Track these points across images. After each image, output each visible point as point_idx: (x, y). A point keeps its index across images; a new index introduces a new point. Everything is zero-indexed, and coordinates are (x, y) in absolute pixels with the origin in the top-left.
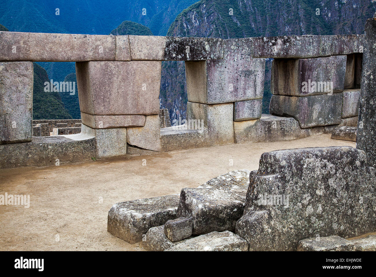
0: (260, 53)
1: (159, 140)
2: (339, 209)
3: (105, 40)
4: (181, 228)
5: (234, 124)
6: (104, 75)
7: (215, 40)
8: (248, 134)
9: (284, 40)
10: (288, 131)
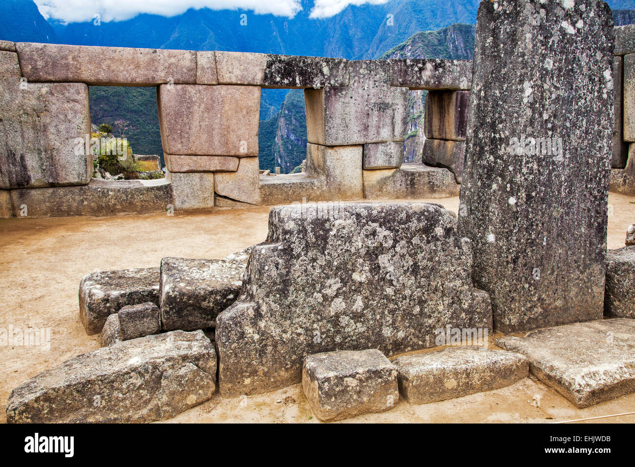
0: (400, 80)
1: (258, 191)
2: (396, 304)
3: (181, 57)
4: (136, 320)
5: (363, 174)
6: (181, 102)
7: (336, 61)
8: (382, 187)
9: (435, 64)
10: (439, 186)
